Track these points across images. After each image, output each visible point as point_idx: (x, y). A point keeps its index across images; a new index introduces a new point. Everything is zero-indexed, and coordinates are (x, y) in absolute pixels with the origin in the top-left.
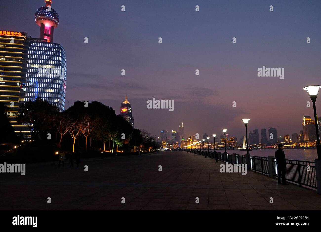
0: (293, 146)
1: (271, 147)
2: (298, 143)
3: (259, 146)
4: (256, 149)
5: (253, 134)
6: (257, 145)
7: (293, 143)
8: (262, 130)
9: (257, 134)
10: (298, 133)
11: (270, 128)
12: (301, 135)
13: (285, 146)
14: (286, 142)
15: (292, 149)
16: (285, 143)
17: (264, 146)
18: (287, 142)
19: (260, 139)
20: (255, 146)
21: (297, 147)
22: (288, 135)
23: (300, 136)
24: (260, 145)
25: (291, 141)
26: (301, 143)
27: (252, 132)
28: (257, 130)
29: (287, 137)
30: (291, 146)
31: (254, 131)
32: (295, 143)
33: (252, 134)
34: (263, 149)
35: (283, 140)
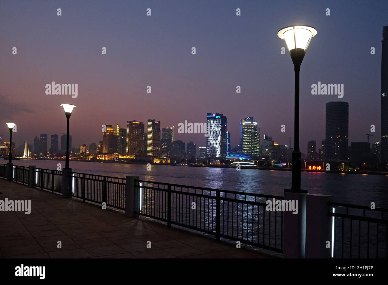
0: (89, 158)
1: (62, 158)
2: (95, 155)
3: (47, 156)
4: (42, 159)
5: (40, 140)
6: (43, 154)
7: (89, 155)
8: (52, 136)
9: (46, 140)
10: (96, 144)
11: (63, 134)
12: (100, 146)
13: (80, 158)
14: (81, 152)
15: (89, 161)
16: (80, 154)
17: (53, 157)
18: (83, 153)
19: (49, 147)
20: (41, 156)
21: (94, 160)
22: (85, 145)
23: (98, 147)
24: (48, 154)
25: (88, 152)
26: (99, 155)
27: (39, 137)
28: (45, 135)
29: (83, 147)
30: (87, 158)
31: (42, 136)
32: (92, 155)
33: (38, 139)
34: (52, 160)
35: (79, 150)
